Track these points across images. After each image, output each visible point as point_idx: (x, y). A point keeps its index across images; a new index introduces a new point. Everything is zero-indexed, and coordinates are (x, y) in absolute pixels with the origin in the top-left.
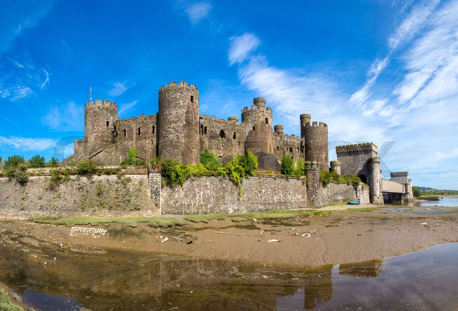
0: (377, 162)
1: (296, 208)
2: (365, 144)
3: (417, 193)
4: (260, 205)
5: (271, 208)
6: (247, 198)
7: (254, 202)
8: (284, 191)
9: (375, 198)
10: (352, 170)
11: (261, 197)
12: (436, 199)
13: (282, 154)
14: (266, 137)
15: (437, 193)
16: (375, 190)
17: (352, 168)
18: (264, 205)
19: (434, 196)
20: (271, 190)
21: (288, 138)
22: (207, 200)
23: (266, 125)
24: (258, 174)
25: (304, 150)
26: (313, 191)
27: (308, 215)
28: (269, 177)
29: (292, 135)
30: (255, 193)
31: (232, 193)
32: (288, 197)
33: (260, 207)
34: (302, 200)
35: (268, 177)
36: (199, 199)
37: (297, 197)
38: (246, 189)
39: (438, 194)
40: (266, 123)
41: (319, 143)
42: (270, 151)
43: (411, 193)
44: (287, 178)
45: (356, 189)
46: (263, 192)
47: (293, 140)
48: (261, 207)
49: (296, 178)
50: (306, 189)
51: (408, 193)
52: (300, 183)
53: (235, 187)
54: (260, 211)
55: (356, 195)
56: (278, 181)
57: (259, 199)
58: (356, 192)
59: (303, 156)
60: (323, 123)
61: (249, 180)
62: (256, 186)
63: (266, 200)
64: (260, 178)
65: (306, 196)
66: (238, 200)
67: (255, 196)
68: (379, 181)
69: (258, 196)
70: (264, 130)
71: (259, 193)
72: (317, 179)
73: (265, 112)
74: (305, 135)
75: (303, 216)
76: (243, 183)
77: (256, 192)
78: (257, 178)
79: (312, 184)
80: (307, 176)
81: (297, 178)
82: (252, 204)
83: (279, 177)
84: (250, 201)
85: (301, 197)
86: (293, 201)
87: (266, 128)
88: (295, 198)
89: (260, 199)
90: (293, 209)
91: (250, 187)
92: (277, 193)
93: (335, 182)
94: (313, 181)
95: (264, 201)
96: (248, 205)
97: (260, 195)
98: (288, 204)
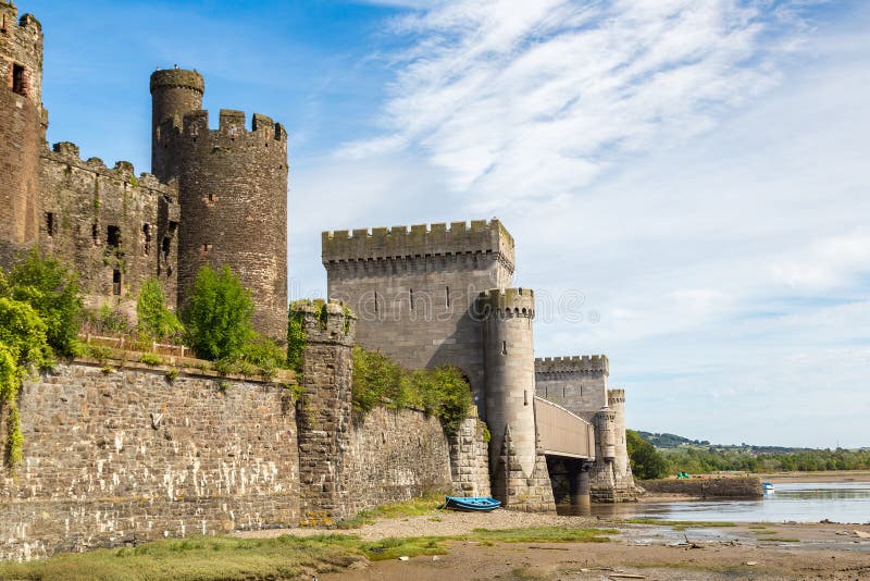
0: (524, 310)
1: (255, 528)
2: (463, 224)
3: (647, 459)
4: (101, 517)
5: (149, 529)
6: (39, 476)
7: (75, 497)
8: (204, 442)
9: (517, 483)
10: (402, 344)
11: (108, 470)
12: (748, 493)
13: (71, 252)
14: (14, 161)
15: (721, 461)
16: (512, 445)
17: (402, 338)
18: (121, 516)
19: (706, 477)
20: (150, 435)
21: (101, 177)
23: (13, 101)
24: (96, 354)
25: (174, 243)
26: (329, 444)
27: (350, 563)
28: (145, 371)
29: (118, 164)
30: (80, 449)
32: (223, 473)
33: (103, 528)
34: (278, 488)
35: (139, 369)
37: (258, 471)
38: (40, 427)
39: (727, 469)
40: (14, 90)
41: (248, 212)
42: (28, 235)
43: (623, 460)
44: (222, 375)
45: (450, 436)
46: (118, 444)
47: (122, 186)
48: (107, 525)
49: (256, 378)
50: (294, 431)
51: (608, 460)
52: (269, 401)
54: (99, 546)
55: (453, 465)
56: (181, 391)
57: (97, 483)
58: (453, 452)
59: (169, 272)
60: (267, 122)
61: (54, 382)
62: (86, 416)
63: (127, 490)
64: (106, 373)
65: (295, 468)
67: (80, 466)
68: (530, 401)
69: (92, 468)
70: (6, 125)
71: (97, 451)
72: (345, 387)
73: (13, 37)
74: (183, 170)
75: (329, 566)
76: (29, 399)
77: (83, 443)
78: (90, 374)
79: (325, 408)
80: (299, 370)
81: (260, 379)
82: (67, 506)
83: (187, 370)
84: (55, 491)
85: (275, 471)
86: (242, 491)
87: (16, 114)
88: (253, 476)
89: (102, 482)
90: (246, 535)
91: (57, 420)
92: (176, 450)
93: (388, 400)
94: (327, 394)
95: (118, 495)
96: (45, 515)
97: (101, 463)
98: (225, 509)
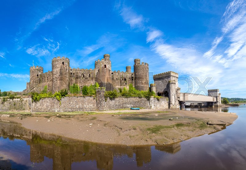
1: (89, 111)
4: (69, 109)
5: (75, 110)
6: (63, 106)
8: (82, 103)
9: (171, 105)
13: (120, 82)
16: (171, 101)
20: (75, 102)
21: (123, 73)
22: (47, 107)
23: (105, 69)
28: (74, 97)
31: (57, 104)
32: (84, 105)
36: (45, 106)
44: (84, 96)
46: (71, 103)
47: (126, 74)
49: (90, 96)
50: (95, 101)
52: (92, 98)
53: (58, 102)
56: (79, 98)
58: (149, 102)
59: (133, 83)
61: (64, 98)
62: (68, 101)
64: (70, 97)
65: (96, 105)
66: (60, 107)
68: (174, 95)
69: (68, 105)
74: (135, 70)
76: (62, 100)
80: (96, 95)
85: (92, 105)
86: (87, 107)
91: (65, 102)
92: (78, 104)
95: (71, 107)
96: (64, 109)
98: (84, 109)
